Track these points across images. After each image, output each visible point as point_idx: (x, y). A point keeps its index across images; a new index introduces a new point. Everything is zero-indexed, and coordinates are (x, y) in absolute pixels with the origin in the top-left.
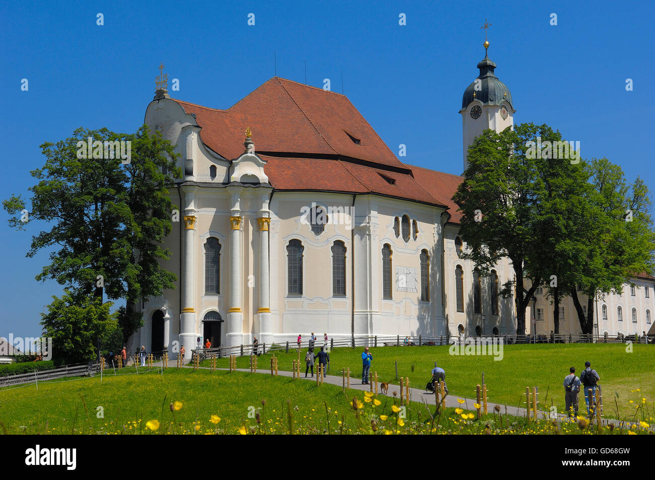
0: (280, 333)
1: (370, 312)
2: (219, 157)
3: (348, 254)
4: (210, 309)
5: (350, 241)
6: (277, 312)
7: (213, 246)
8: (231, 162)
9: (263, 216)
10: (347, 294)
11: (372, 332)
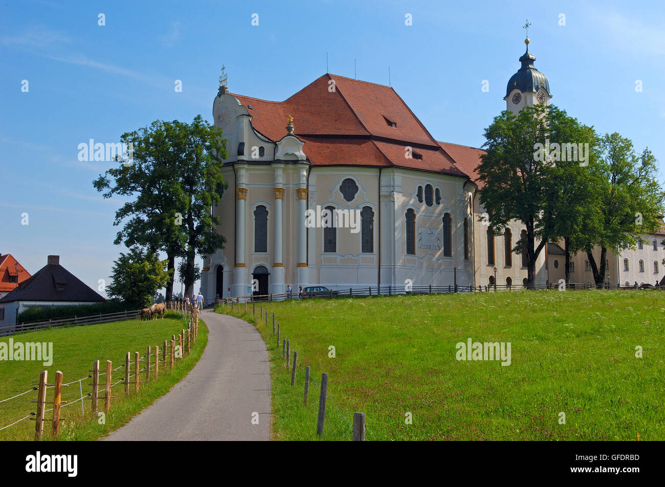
0: (317, 283)
1: (393, 266)
2: (267, 140)
3: (375, 218)
4: (259, 263)
5: (377, 207)
6: (314, 266)
7: (261, 213)
8: (275, 143)
9: (301, 188)
10: (374, 251)
11: (395, 283)
